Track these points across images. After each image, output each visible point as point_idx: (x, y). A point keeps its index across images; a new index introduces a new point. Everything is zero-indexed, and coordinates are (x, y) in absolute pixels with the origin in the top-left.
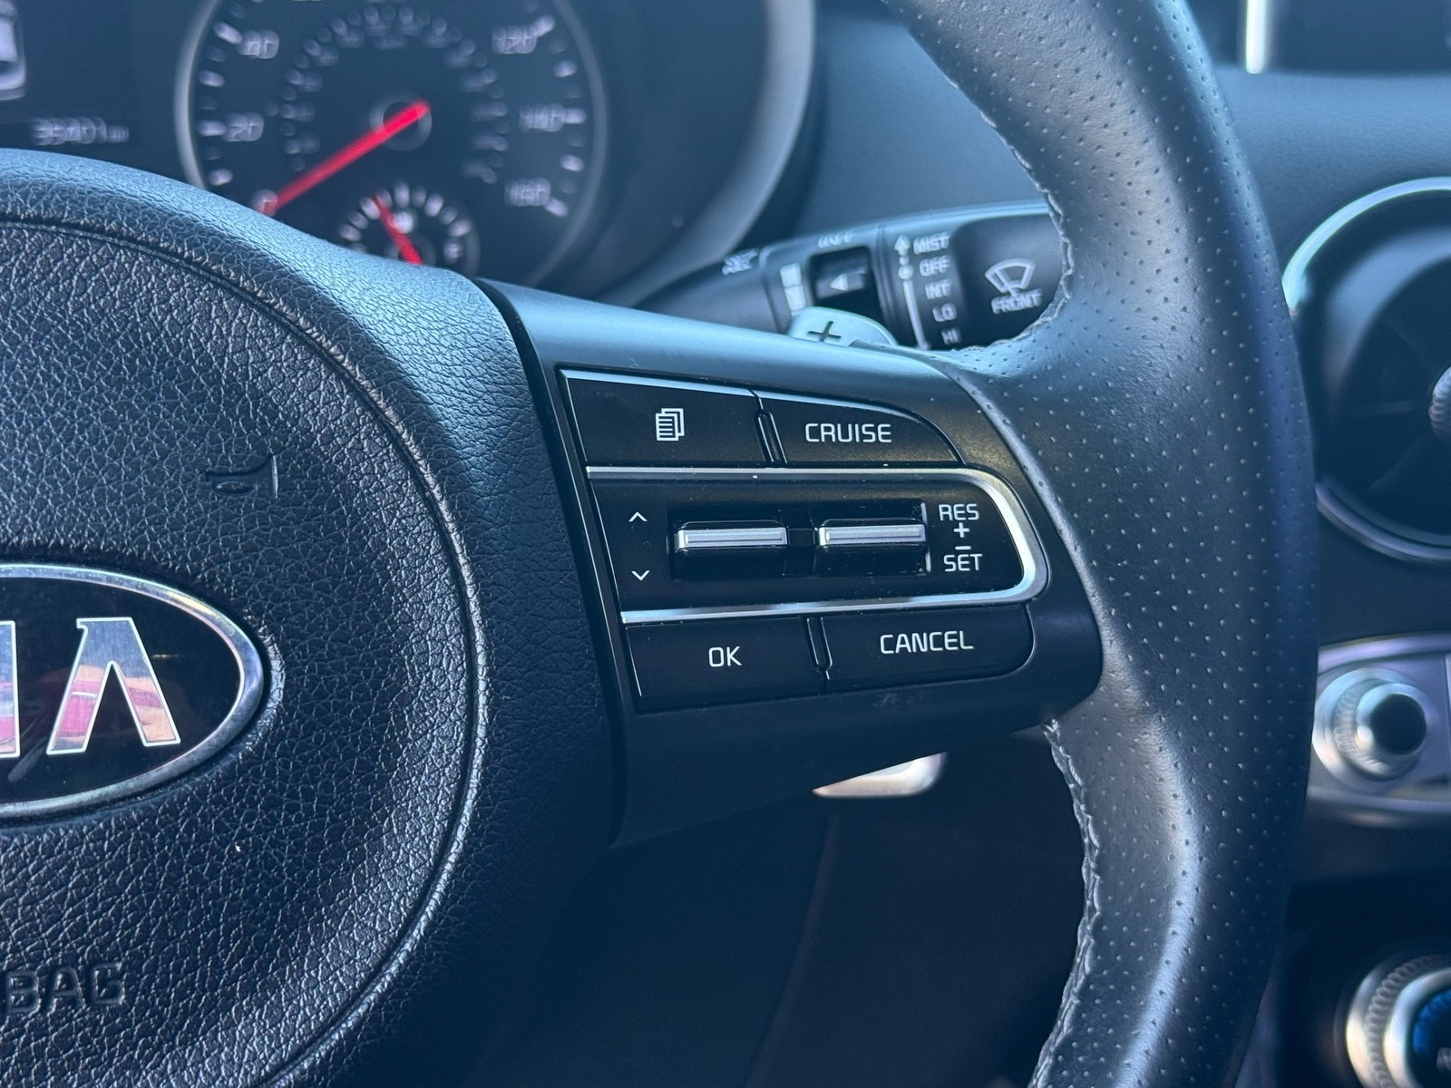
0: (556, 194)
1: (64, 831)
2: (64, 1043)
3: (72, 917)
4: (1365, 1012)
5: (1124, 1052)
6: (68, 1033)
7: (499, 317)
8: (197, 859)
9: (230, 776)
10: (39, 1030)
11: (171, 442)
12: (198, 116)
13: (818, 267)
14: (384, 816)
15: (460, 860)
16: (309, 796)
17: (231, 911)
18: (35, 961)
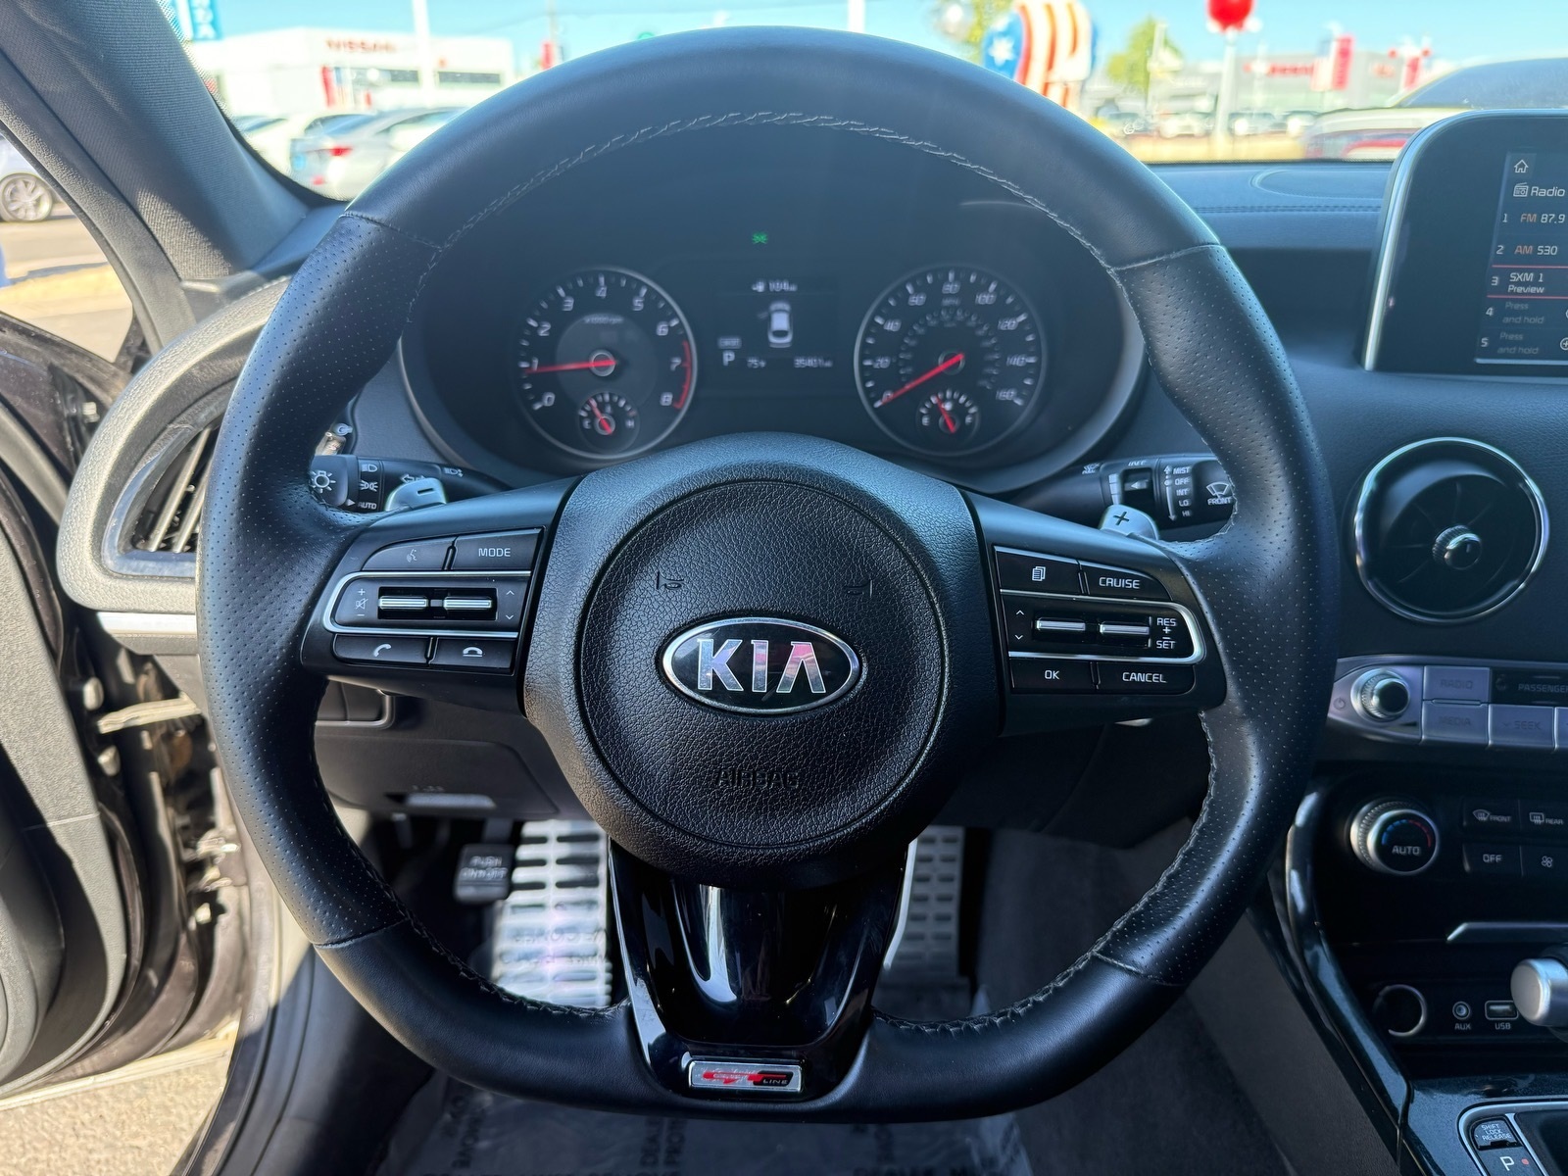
0: (1019, 396)
1: (781, 722)
2: (775, 799)
3: (781, 754)
4: (1361, 822)
5: (1213, 861)
6: (776, 796)
7: (971, 519)
8: (829, 737)
9: (843, 707)
10: (766, 793)
11: (832, 573)
12: (862, 358)
13: (1126, 476)
14: (902, 728)
15: (931, 749)
16: (873, 717)
17: (839, 759)
18: (766, 768)
